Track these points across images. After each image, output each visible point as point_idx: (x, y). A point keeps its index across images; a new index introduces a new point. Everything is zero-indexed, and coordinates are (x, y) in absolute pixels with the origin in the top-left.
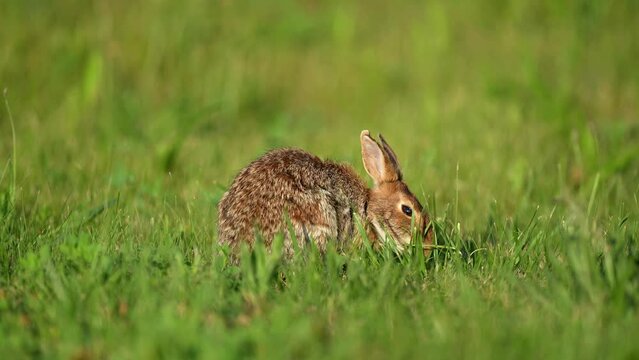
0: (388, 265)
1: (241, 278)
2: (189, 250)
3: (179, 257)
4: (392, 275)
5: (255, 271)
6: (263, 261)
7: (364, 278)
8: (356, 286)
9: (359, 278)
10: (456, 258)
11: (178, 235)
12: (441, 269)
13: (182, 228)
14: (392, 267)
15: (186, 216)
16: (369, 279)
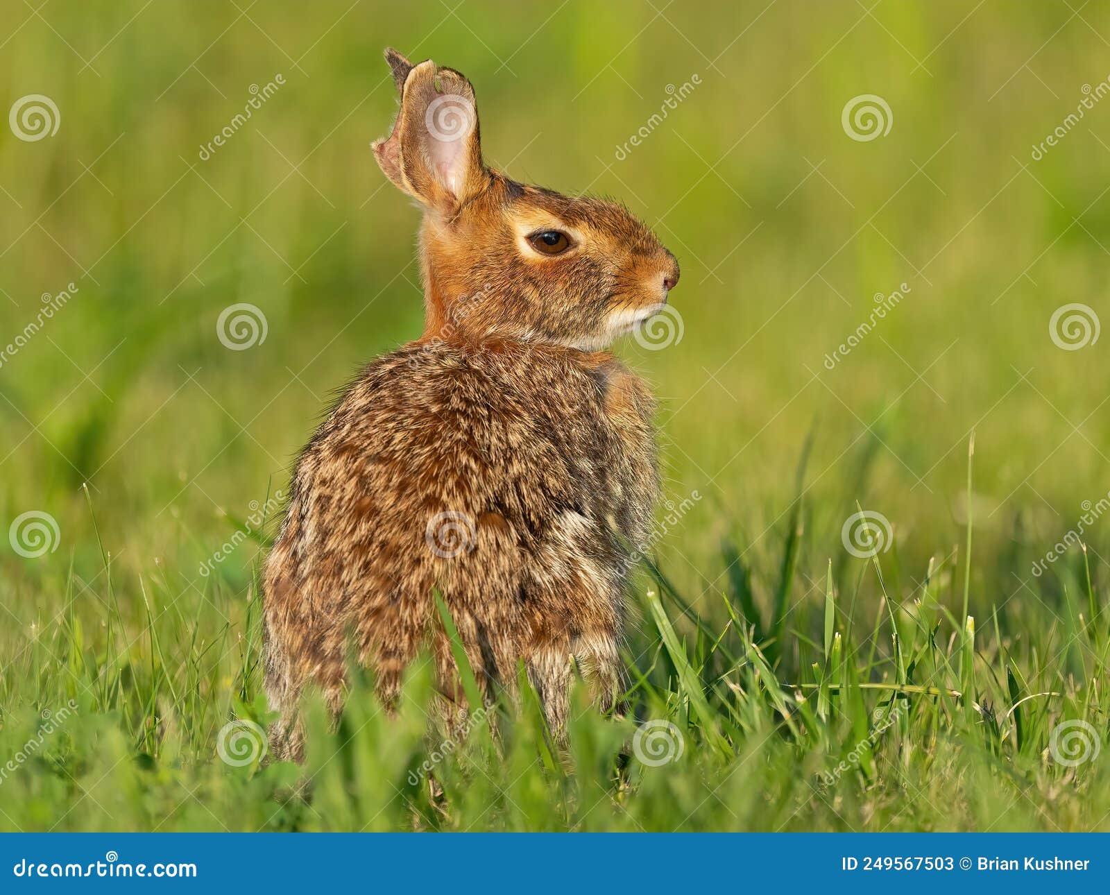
0: (755, 747)
1: (308, 799)
2: (146, 721)
3: (115, 741)
4: (769, 777)
5: (349, 775)
6: (374, 743)
7: (681, 785)
8: (660, 809)
9: (667, 790)
10: (962, 722)
11: (110, 674)
12: (920, 755)
13: (123, 654)
14: (768, 751)
15: (135, 617)
16: (699, 788)
